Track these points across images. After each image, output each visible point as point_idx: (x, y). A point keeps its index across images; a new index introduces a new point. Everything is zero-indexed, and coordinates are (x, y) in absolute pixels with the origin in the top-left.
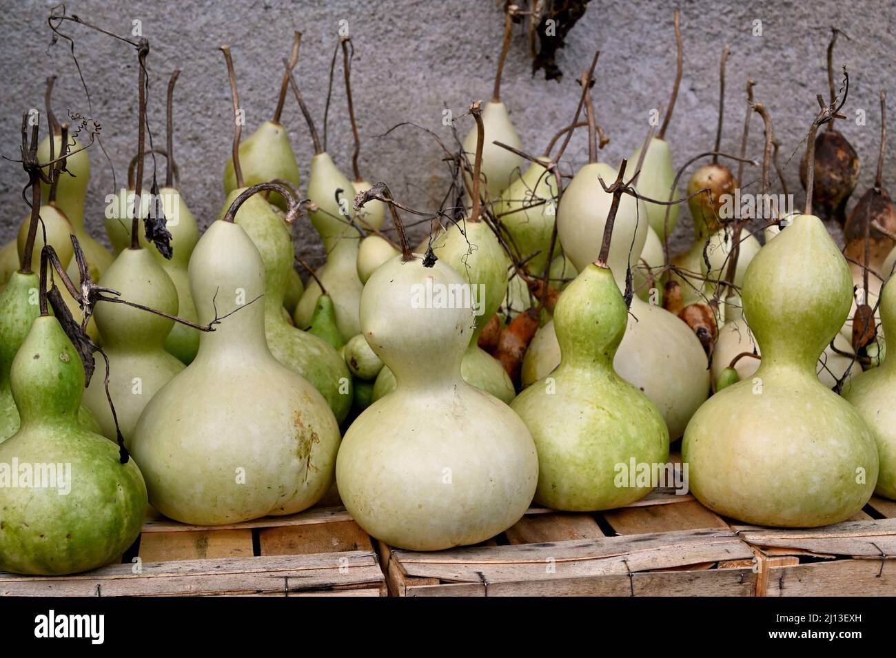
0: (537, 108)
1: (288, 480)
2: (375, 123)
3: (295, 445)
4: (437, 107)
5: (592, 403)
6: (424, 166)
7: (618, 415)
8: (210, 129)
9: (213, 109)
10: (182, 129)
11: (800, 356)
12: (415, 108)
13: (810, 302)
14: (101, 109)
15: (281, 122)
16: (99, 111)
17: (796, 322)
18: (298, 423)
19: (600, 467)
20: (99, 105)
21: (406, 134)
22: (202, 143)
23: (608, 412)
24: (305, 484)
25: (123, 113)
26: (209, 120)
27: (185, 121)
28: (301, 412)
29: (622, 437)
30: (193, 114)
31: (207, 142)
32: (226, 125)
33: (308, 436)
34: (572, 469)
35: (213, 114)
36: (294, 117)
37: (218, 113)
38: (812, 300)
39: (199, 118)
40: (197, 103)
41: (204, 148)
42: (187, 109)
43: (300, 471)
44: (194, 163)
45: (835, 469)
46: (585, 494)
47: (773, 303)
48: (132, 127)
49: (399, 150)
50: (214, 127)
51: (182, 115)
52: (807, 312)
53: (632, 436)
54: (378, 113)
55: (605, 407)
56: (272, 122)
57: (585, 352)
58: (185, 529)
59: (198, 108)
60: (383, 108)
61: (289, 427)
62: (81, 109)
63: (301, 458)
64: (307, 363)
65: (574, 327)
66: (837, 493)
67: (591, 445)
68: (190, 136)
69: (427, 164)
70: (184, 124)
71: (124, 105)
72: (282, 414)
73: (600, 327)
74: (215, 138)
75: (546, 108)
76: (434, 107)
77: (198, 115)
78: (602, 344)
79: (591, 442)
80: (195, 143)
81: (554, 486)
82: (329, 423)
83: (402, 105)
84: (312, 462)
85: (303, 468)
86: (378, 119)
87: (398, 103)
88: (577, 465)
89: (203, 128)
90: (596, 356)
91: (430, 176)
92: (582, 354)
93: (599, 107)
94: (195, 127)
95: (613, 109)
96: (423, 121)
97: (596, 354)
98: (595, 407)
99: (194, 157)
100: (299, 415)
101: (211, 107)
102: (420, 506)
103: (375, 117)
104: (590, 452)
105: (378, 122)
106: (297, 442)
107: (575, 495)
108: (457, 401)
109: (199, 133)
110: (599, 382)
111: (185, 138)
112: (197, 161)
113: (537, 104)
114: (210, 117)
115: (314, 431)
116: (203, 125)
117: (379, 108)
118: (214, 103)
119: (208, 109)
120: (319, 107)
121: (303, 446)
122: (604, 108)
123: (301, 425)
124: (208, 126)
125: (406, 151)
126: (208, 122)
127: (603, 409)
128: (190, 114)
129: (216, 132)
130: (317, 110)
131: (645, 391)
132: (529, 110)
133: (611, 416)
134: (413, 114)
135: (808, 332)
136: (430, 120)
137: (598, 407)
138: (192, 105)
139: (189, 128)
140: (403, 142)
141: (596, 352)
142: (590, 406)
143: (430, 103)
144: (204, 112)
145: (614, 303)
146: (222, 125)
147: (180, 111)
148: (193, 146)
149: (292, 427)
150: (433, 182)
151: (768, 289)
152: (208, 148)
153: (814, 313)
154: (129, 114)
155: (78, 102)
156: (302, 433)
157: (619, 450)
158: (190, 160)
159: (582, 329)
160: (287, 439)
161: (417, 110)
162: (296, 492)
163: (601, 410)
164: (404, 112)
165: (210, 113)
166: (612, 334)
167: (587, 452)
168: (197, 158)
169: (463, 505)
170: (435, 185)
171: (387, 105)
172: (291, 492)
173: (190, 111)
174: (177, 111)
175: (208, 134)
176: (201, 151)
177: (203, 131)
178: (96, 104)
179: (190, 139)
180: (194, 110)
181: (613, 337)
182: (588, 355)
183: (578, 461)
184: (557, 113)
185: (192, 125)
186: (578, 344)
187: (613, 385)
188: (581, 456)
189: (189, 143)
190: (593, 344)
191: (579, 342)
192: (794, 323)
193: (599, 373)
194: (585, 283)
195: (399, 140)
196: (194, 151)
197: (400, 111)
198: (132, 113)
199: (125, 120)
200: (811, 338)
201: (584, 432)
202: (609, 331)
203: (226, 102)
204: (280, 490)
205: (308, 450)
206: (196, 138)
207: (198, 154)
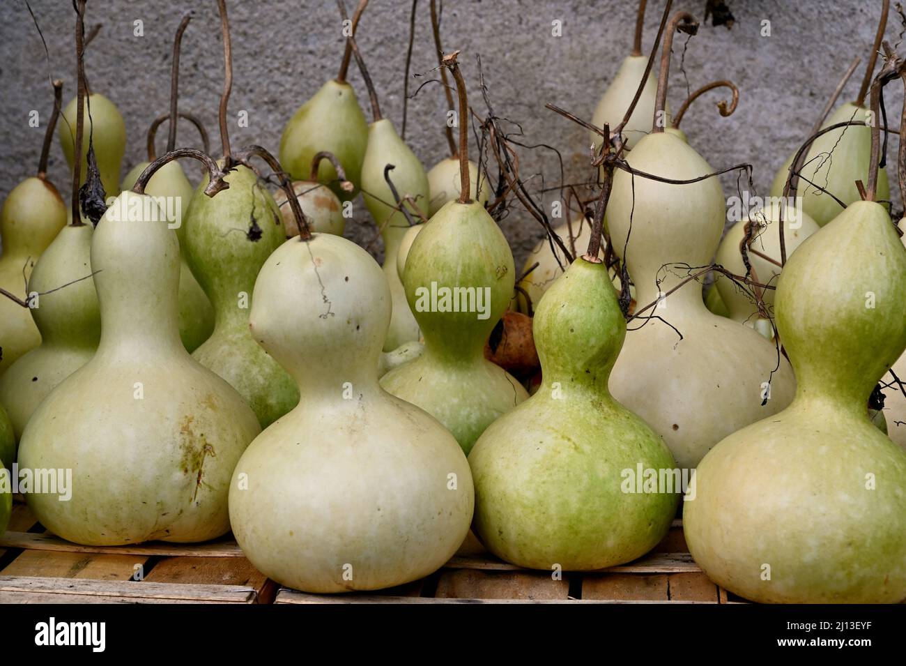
0: (720, 64)
1: (168, 495)
2: (499, 83)
3: (179, 455)
4: (582, 63)
5: (557, 431)
6: (563, 141)
7: (587, 448)
8: (290, 91)
9: (294, 65)
10: (257, 90)
11: (834, 386)
12: (551, 64)
13: (837, 314)
14: (161, 64)
15: (348, 80)
16: (158, 68)
17: (822, 339)
18: (186, 430)
19: (553, 510)
20: (159, 60)
21: (540, 98)
22: (281, 107)
23: (574, 444)
24: (194, 504)
25: (186, 70)
26: (289, 79)
27: (259, 80)
28: (193, 418)
29: (585, 476)
30: (270, 71)
31: (287, 107)
32: (309, 85)
33: (198, 447)
34: (518, 511)
35: (293, 71)
36: (395, 76)
37: (300, 70)
38: (840, 310)
39: (277, 76)
40: (275, 58)
41: (282, 114)
42: (263, 65)
43: (187, 486)
44: (271, 134)
45: (840, 532)
46: (536, 545)
47: (794, 314)
48: (197, 87)
49: (530, 120)
50: (295, 88)
51: (256, 72)
52: (833, 327)
53: (601, 475)
54: (502, 70)
55: (573, 438)
56: (336, 81)
57: (560, 368)
58: (74, 549)
59: (276, 64)
60: (510, 64)
61: (173, 434)
62: (137, 64)
63: (186, 471)
64: (271, 372)
65: (546, 335)
66: (844, 565)
67: (544, 483)
68: (266, 99)
69: (568, 138)
70: (260, 84)
71: (188, 60)
72: (168, 419)
73: (575, 337)
74: (296, 101)
75: (733, 65)
76: (578, 61)
77: (276, 72)
78: (579, 359)
79: (545, 478)
80: (272, 107)
81: (501, 533)
82: (234, 436)
83: (535, 60)
84: (204, 479)
85: (189, 484)
86: (504, 78)
87: (529, 57)
88: (524, 506)
89: (282, 89)
90: (575, 373)
91: (572, 154)
92: (557, 370)
93: (810, 62)
94: (273, 88)
95: (831, 66)
96: (563, 82)
97: (575, 371)
98: (560, 437)
99: (270, 125)
100: (190, 421)
101: (293, 62)
102: (291, 533)
103: (499, 76)
104: (541, 491)
105: (502, 81)
106: (182, 452)
107: (525, 545)
108: (360, 414)
109: (278, 95)
110: (576, 407)
111: (260, 101)
112: (275, 130)
113: (719, 59)
114: (290, 75)
115: (208, 441)
116: (282, 85)
117: (505, 64)
118: (295, 57)
119: (288, 64)
120: (427, 63)
121: (190, 457)
122: (816, 63)
123: (191, 433)
124: (288, 86)
125: (540, 120)
126: (288, 82)
127: (569, 440)
128: (266, 71)
129: (298, 94)
130: (425, 66)
131: (680, 429)
132: (708, 66)
133: (576, 448)
134: (549, 71)
135: (839, 354)
136: (572, 79)
137: (563, 437)
138: (269, 60)
139: (265, 90)
140: (535, 109)
141: (574, 368)
142: (555, 435)
143: (571, 57)
144: (283, 69)
145: (596, 307)
146: (305, 86)
147: (255, 68)
148: (270, 111)
149: (177, 434)
150: (576, 162)
151: (790, 296)
152: (288, 114)
153: (844, 329)
154: (193, 71)
155: (134, 57)
156: (191, 442)
157: (579, 492)
158: (265, 129)
159: (554, 338)
160: (169, 447)
161: (555, 67)
162: (181, 511)
163: (566, 441)
164: (537, 69)
165: (290, 70)
166: (593, 347)
167: (537, 491)
168: (274, 126)
169: (341, 537)
170: (579, 165)
171: (515, 60)
172: (173, 512)
173: (267, 67)
174: (250, 68)
175: (288, 96)
176: (279, 117)
177: (282, 93)
178: (154, 58)
179: (266, 103)
180: (271, 67)
181: (596, 350)
182: (565, 372)
183: (525, 502)
184: (749, 71)
185: (268, 85)
186: (552, 358)
187: (595, 412)
188: (529, 495)
189: (265, 107)
190: (569, 359)
191: (553, 355)
192: (819, 341)
193: (578, 396)
194: (566, 279)
195: (531, 106)
196: (271, 117)
197: (533, 67)
198: (197, 69)
199: (189, 79)
200: (846, 362)
201: (538, 466)
202: (588, 342)
203: (309, 56)
204: (159, 507)
205: (198, 464)
206: (273, 102)
207: (276, 122)
